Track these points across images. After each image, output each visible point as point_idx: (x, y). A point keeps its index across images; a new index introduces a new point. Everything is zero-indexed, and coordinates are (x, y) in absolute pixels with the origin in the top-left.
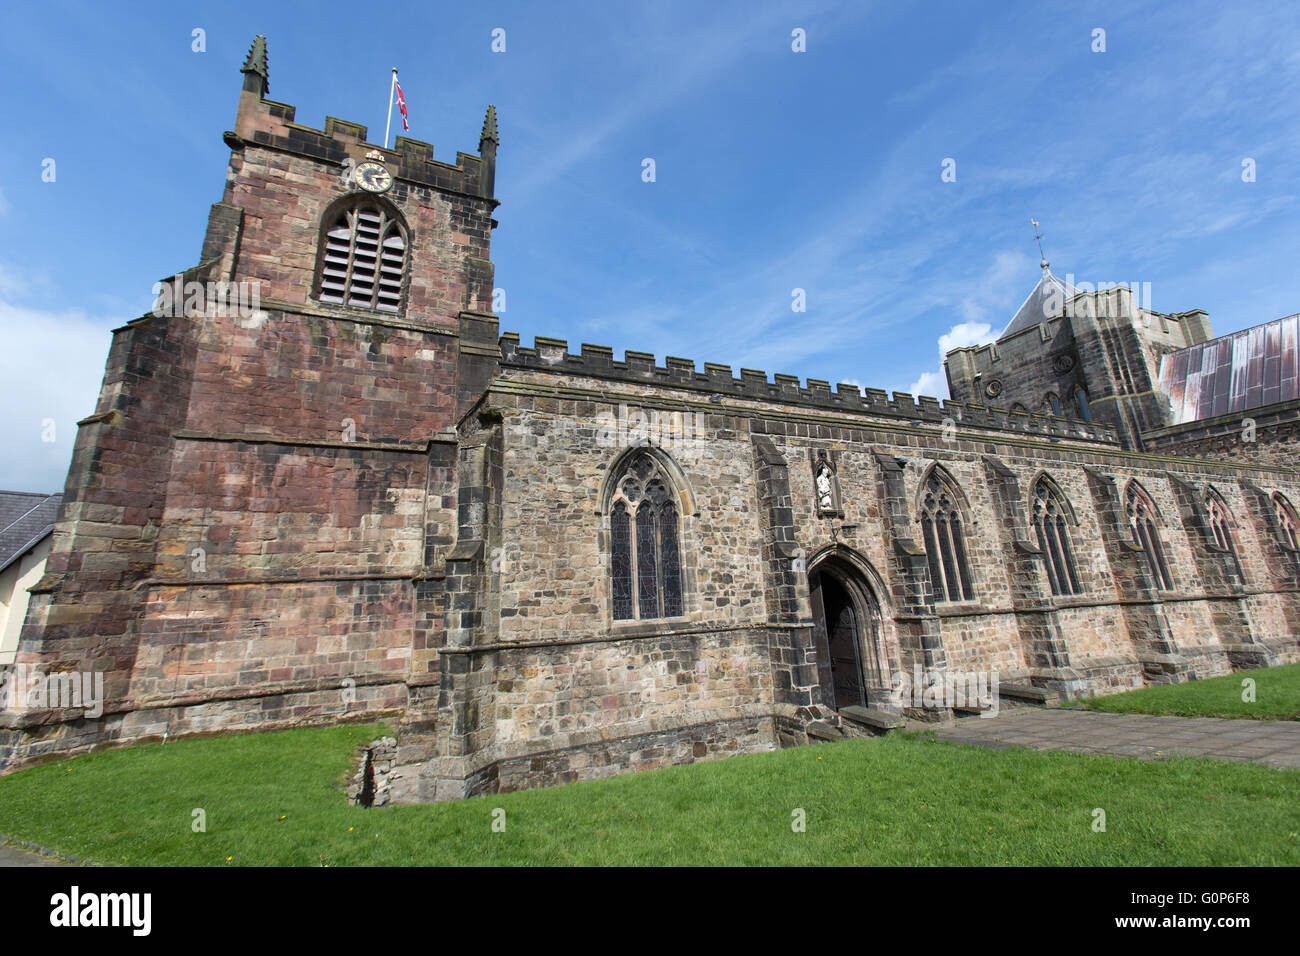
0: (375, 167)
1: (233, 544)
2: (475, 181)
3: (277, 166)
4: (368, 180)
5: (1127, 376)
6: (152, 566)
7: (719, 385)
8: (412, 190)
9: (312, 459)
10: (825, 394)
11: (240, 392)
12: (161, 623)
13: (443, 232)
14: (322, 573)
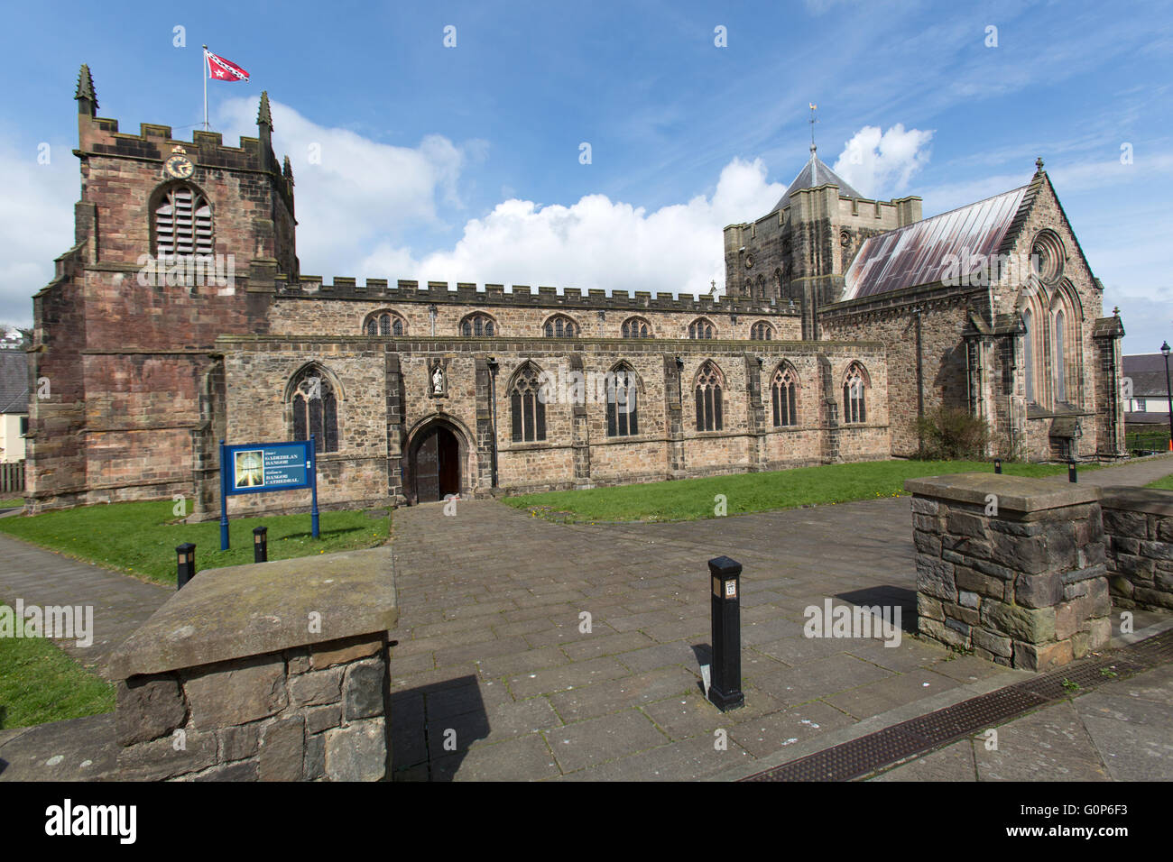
0: (180, 159)
1: (126, 408)
2: (256, 159)
3: (112, 168)
4: (176, 169)
5: (818, 261)
6: (84, 422)
7: (437, 297)
8: (209, 173)
9: (164, 361)
10: (526, 296)
11: (114, 325)
12: (96, 450)
13: (235, 202)
14: (179, 424)
